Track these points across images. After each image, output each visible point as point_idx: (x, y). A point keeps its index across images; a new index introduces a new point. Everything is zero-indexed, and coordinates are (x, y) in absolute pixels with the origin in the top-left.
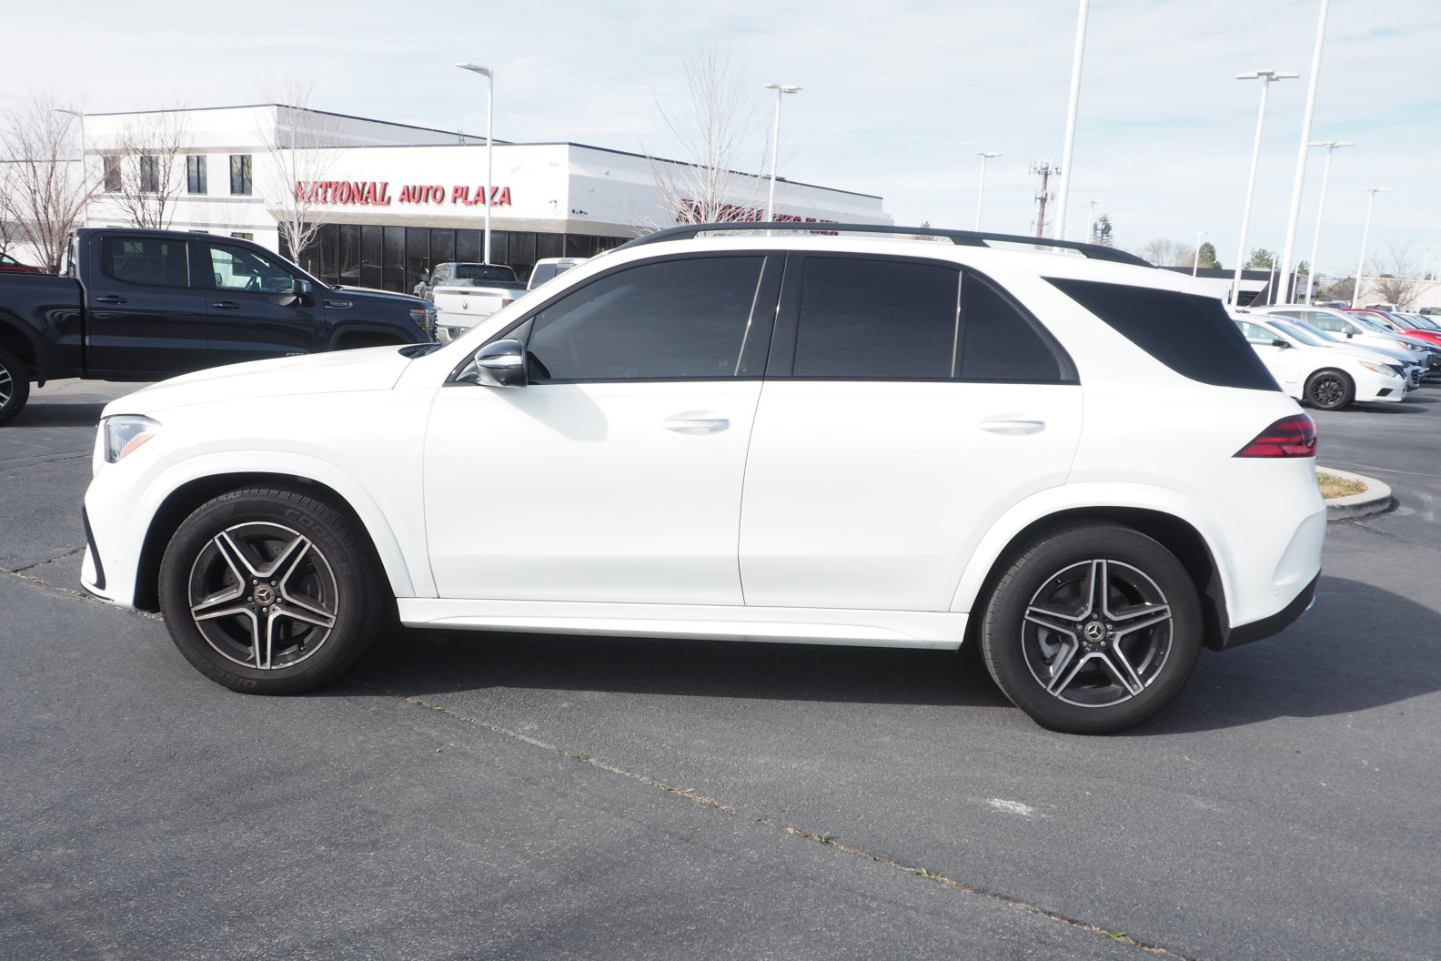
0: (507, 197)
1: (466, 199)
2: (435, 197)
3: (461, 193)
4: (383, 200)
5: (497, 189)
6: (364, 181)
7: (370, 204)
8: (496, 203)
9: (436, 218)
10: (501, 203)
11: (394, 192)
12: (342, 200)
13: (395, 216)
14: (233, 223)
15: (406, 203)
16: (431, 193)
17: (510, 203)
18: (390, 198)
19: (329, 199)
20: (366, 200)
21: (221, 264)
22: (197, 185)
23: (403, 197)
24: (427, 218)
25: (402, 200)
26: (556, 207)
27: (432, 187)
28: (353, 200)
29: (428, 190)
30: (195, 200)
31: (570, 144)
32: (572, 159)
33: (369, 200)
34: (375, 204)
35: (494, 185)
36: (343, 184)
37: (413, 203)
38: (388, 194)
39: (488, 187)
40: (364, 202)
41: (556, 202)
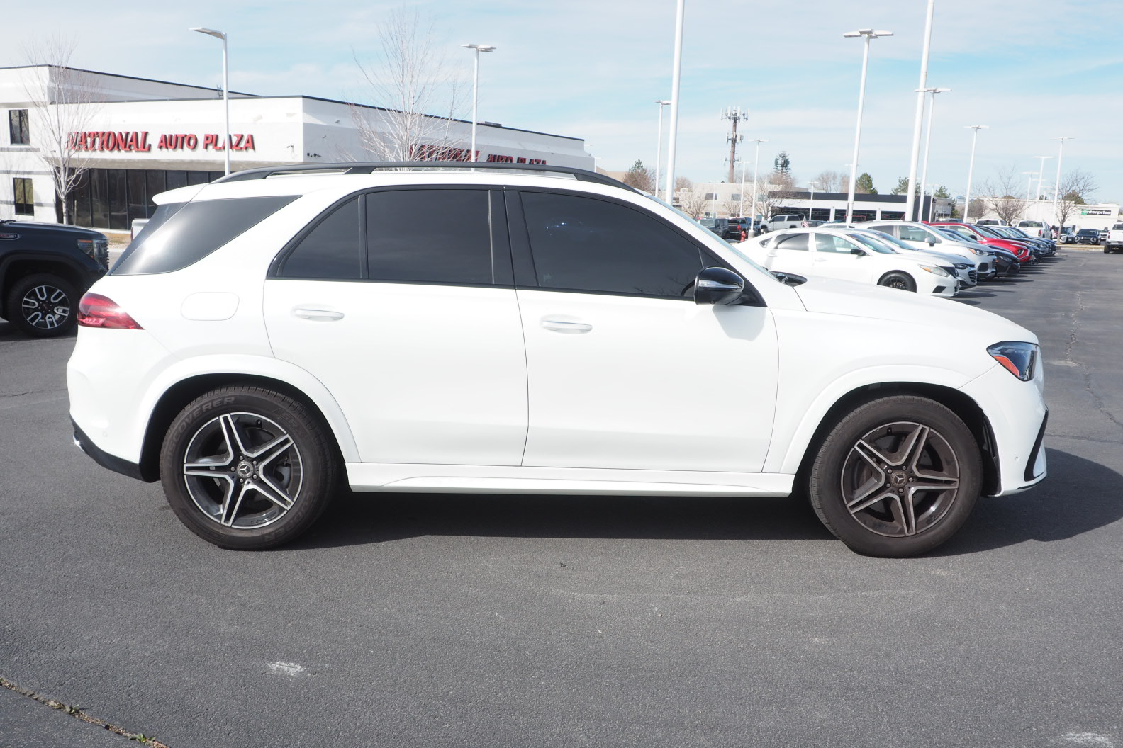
0: (251, 143)
1: (216, 145)
2: (189, 144)
3: (212, 141)
4: (144, 147)
5: (242, 136)
6: (127, 131)
7: (134, 151)
8: (241, 148)
9: (191, 162)
10: (246, 148)
11: (154, 140)
12: (108, 148)
13: (155, 161)
14: (14, 169)
15: (165, 150)
16: (186, 140)
17: (253, 148)
18: (150, 146)
19: (97, 145)
20: (130, 147)
21: (6, 206)
23: (162, 144)
24: (183, 162)
25: (160, 147)
26: (293, 151)
27: (186, 135)
28: (118, 148)
29: (183, 138)
31: (304, 97)
32: (306, 110)
33: (132, 148)
34: (138, 151)
35: (241, 133)
36: (109, 134)
37: (170, 150)
38: (148, 142)
39: (235, 135)
40: (128, 149)
41: (292, 147)
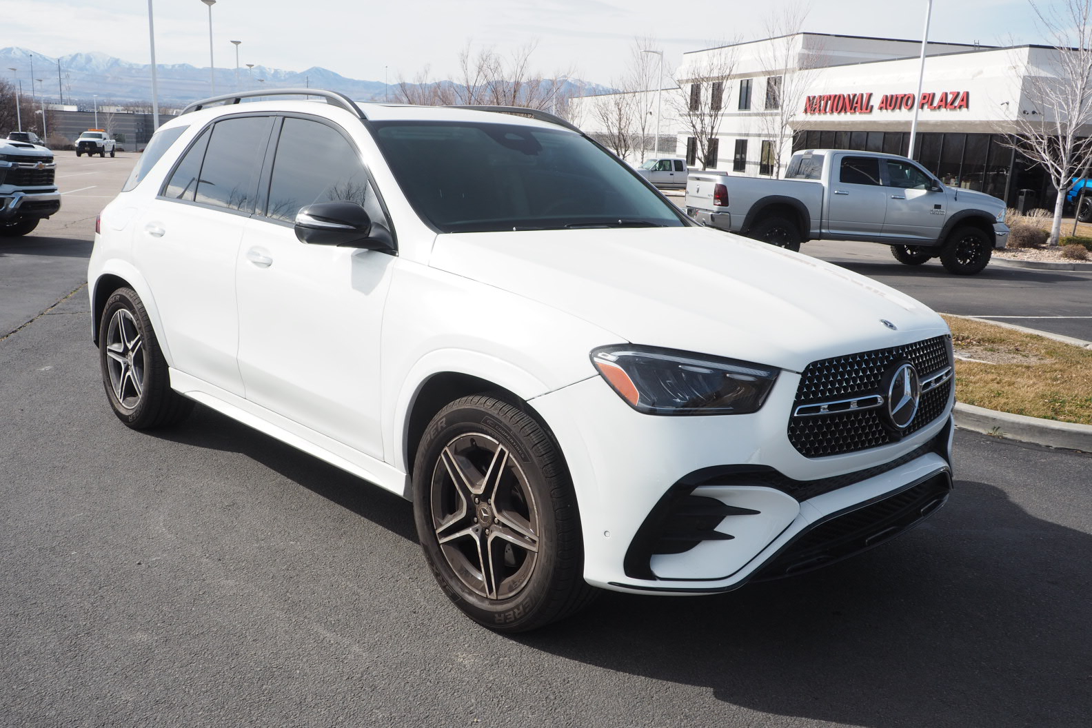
0: (965, 101)
1: (931, 104)
2: (907, 105)
3: (928, 100)
4: (867, 109)
5: (958, 93)
6: (855, 93)
7: (857, 113)
8: (955, 107)
10: (960, 107)
11: (876, 102)
12: (837, 110)
13: (875, 123)
14: (764, 133)
15: (884, 111)
16: (904, 100)
17: (967, 107)
18: (872, 107)
19: (828, 110)
20: (855, 109)
22: (745, 103)
23: (883, 105)
24: (899, 123)
25: (881, 108)
26: (1007, 108)
27: (905, 95)
28: (845, 110)
29: (902, 98)
30: (742, 115)
31: (1031, 46)
32: (1032, 60)
33: (857, 109)
34: (860, 113)
35: (956, 90)
36: (840, 96)
37: (889, 111)
38: (871, 104)
39: (951, 93)
40: (853, 111)
41: (1008, 104)
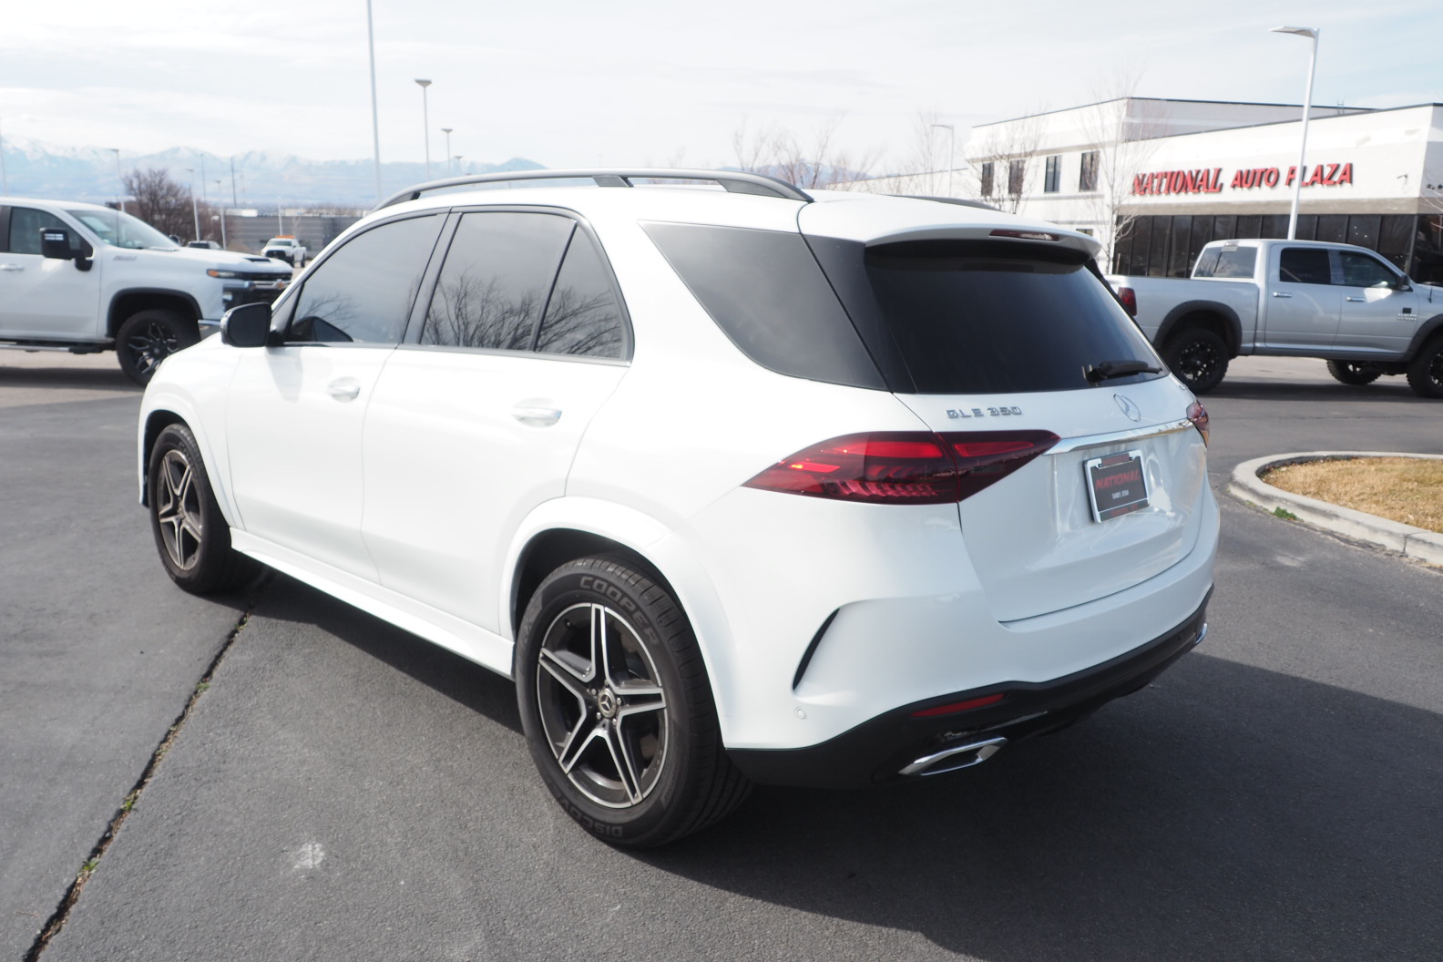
0: (1348, 175)
2: (1268, 180)
4: (1215, 187)
5: (1338, 166)
6: (1198, 168)
7: (1202, 193)
8: (1335, 183)
9: (1268, 204)
10: (1341, 182)
11: (1227, 178)
12: (1175, 190)
13: (1226, 204)
14: (1078, 219)
15: (1238, 189)
16: (1265, 176)
17: (1351, 181)
18: (1222, 185)
19: (1163, 188)
20: (1199, 188)
22: (1052, 183)
23: (1236, 182)
24: (1258, 204)
25: (1234, 186)
26: (1406, 183)
27: (1266, 170)
28: (1186, 189)
29: (1262, 173)
30: (1049, 199)
31: (1435, 105)
32: (1435, 122)
33: (1201, 188)
34: (1206, 192)
35: (1335, 162)
36: (1178, 173)
37: (1245, 189)
38: (1220, 181)
39: (1328, 165)
40: (1196, 190)
41: (1406, 176)
